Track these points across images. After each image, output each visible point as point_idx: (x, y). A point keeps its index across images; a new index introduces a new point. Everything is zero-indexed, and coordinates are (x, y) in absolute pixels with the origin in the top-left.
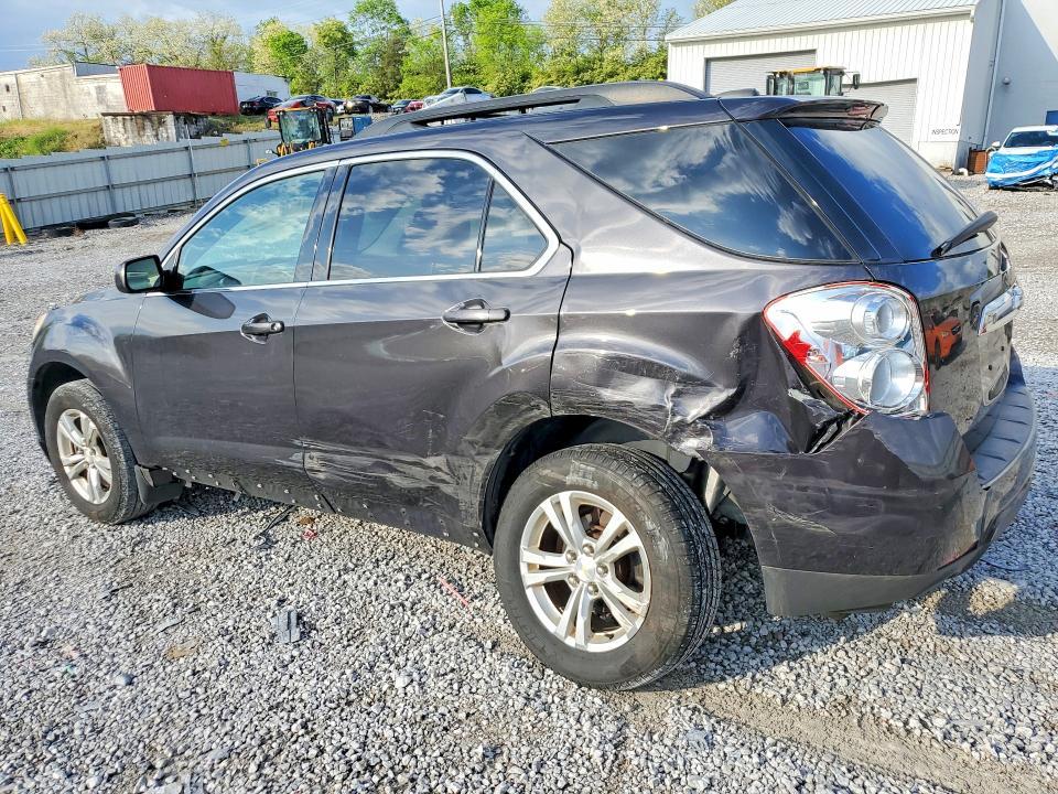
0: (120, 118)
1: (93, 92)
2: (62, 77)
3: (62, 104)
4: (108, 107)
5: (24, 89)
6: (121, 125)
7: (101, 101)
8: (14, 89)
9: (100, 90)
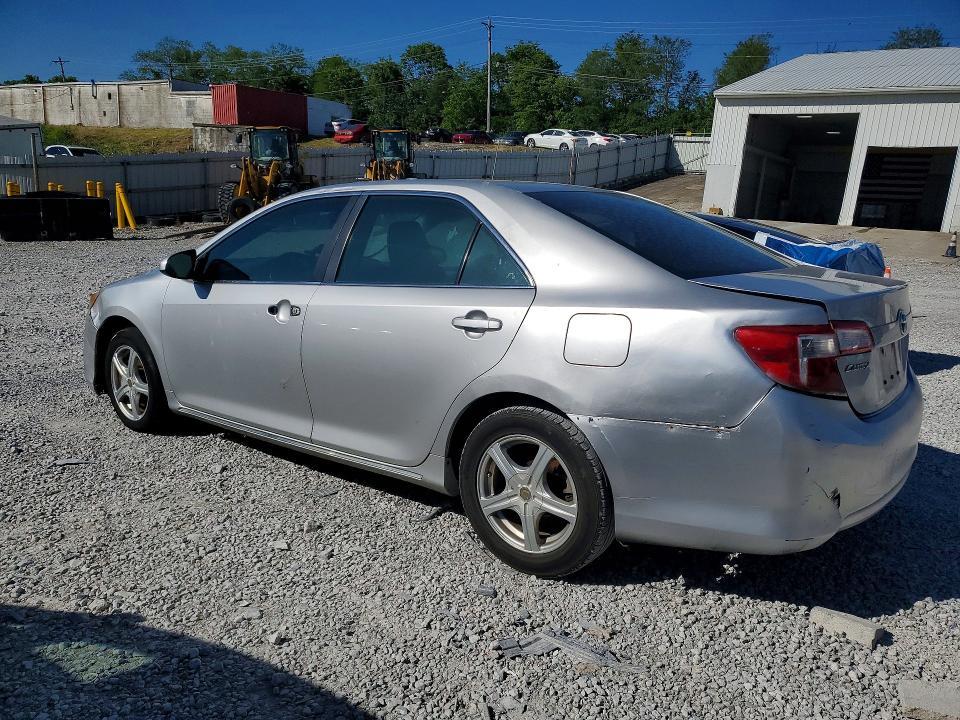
0: (208, 129)
1: (184, 105)
2: (159, 90)
3: (156, 114)
4: (195, 119)
5: (123, 98)
6: (208, 135)
7: (190, 113)
8: (115, 97)
9: (190, 104)
